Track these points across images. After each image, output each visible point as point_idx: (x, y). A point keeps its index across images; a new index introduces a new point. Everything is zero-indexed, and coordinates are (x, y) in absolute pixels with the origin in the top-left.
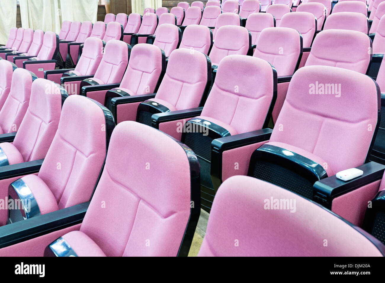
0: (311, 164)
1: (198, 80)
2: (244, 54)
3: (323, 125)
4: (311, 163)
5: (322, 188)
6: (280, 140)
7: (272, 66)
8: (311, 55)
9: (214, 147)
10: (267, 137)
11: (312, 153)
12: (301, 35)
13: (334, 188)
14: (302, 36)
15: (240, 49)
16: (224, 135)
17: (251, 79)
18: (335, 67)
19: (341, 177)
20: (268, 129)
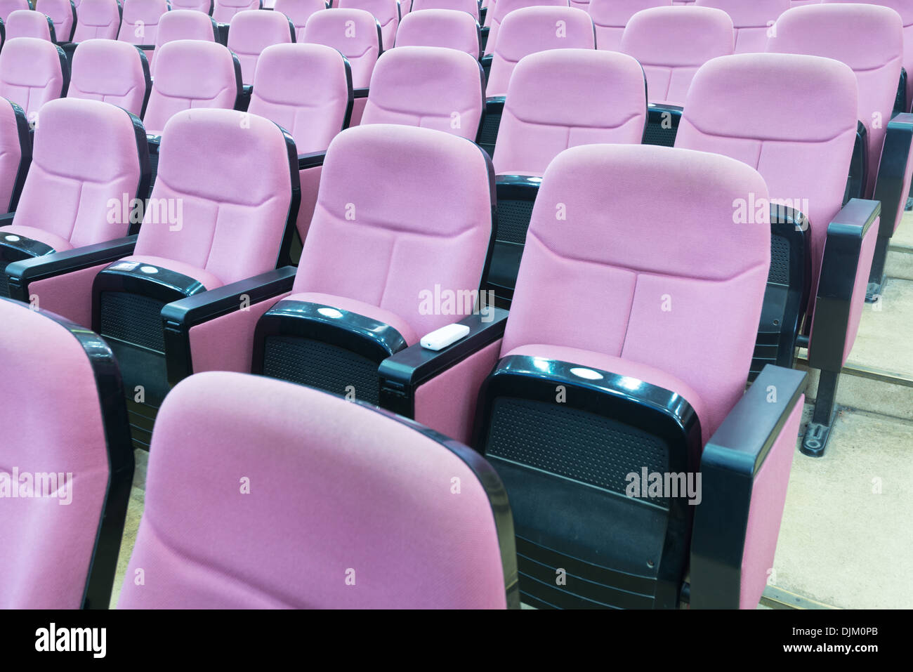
0: (374, 328)
1: (116, 173)
2: (227, 107)
3: (396, 246)
4: (375, 325)
5: (394, 370)
6: (314, 289)
7: (283, 132)
8: (369, 103)
9: (169, 322)
10: (288, 285)
11: (379, 306)
12: (345, 60)
13: (415, 369)
14: (349, 62)
15: (217, 95)
16: (192, 293)
17: (241, 163)
18: (419, 126)
19: (429, 345)
20: (289, 269)
